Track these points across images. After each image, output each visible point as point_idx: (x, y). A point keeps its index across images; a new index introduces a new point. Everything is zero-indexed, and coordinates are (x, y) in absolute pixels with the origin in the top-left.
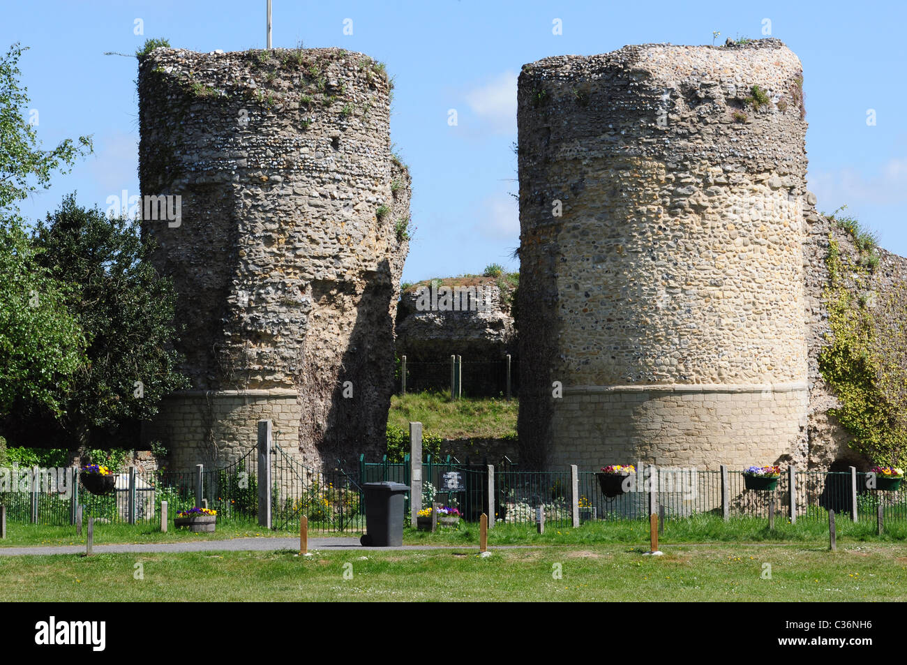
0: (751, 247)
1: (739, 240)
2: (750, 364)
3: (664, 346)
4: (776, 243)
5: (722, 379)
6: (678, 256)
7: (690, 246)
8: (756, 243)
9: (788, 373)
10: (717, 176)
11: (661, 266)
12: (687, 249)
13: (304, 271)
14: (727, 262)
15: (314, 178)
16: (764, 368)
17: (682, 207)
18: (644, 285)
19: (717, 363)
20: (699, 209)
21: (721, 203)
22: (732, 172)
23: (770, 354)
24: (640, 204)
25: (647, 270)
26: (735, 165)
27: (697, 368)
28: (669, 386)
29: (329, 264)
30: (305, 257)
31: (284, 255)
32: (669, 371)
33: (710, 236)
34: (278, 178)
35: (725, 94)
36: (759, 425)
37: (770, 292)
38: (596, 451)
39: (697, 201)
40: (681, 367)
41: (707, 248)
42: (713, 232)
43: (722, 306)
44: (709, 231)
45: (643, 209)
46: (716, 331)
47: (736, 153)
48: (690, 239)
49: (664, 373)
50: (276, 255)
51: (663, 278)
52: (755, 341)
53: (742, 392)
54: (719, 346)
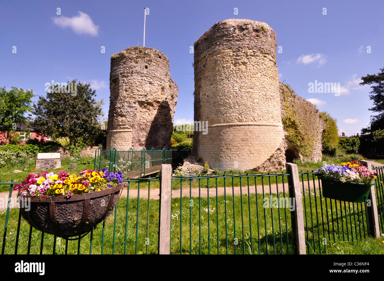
0: (263, 77)
1: (259, 74)
2: (265, 116)
3: (233, 110)
4: (272, 77)
5: (255, 121)
6: (237, 79)
7: (242, 75)
8: (265, 76)
9: (278, 120)
10: (251, 53)
11: (231, 83)
12: (240, 77)
13: (135, 98)
14: (255, 81)
15: (139, 75)
16: (270, 118)
17: (238, 63)
18: (226, 90)
19: (253, 115)
20: (244, 63)
21: (252, 61)
22: (256, 52)
23: (272, 113)
24: (224, 64)
25: (226, 85)
26: (257, 50)
27: (245, 117)
28: (235, 123)
29: (143, 97)
30: (136, 95)
31: (130, 94)
32: (235, 118)
33: (249, 72)
34: (129, 75)
35: (252, 27)
36: (270, 137)
37: (271, 92)
38: (211, 146)
39: (244, 61)
40: (240, 117)
41: (248, 76)
42: (250, 71)
43: (254, 95)
44: (248, 70)
45: (225, 65)
46: (252, 104)
47: (257, 46)
48: (241, 73)
49: (233, 119)
50: (128, 94)
51: (232, 87)
52: (266, 108)
53: (263, 125)
54: (253, 109)
